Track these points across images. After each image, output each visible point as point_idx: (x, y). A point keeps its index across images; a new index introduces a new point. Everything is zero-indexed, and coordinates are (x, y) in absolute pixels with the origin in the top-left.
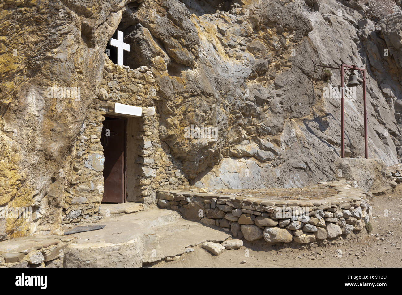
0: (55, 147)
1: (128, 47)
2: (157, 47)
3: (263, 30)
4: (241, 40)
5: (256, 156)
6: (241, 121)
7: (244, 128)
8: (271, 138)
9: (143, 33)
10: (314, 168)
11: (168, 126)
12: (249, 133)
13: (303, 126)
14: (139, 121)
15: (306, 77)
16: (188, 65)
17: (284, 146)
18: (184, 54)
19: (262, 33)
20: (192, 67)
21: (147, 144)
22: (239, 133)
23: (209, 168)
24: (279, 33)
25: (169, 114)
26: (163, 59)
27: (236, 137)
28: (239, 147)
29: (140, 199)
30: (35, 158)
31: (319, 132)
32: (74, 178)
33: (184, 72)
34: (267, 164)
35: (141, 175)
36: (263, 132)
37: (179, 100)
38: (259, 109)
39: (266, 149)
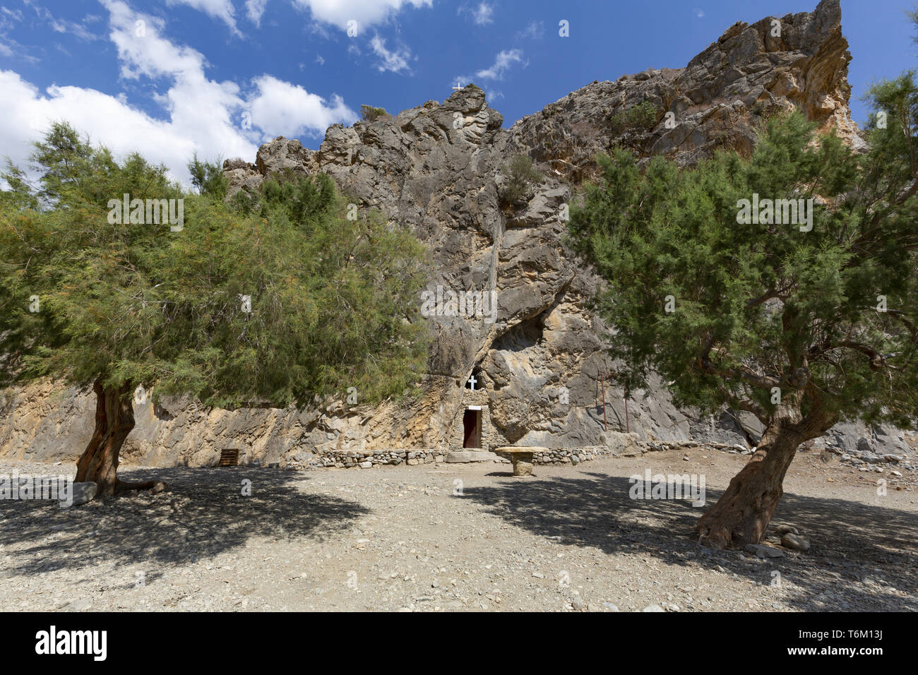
0: (447, 422)
1: (476, 381)
2: (489, 379)
3: (559, 354)
4: (542, 363)
5: (549, 429)
6: (539, 410)
7: (542, 413)
8: (558, 419)
9: (483, 373)
10: (584, 437)
11: (494, 414)
12: (546, 416)
13: (585, 411)
14: (481, 411)
15: (591, 380)
16: (503, 385)
17: (566, 424)
18: (501, 380)
19: (558, 357)
20: (506, 385)
21: (484, 422)
22: (538, 416)
23: (522, 436)
24: (570, 354)
25: (494, 409)
26: (491, 384)
27: (537, 418)
28: (539, 424)
29: (481, 447)
30: (441, 426)
31: (596, 416)
32: (453, 434)
33: (502, 388)
34: (555, 434)
35: (481, 436)
36: (554, 416)
37: (499, 401)
38: (551, 402)
39: (555, 426)
